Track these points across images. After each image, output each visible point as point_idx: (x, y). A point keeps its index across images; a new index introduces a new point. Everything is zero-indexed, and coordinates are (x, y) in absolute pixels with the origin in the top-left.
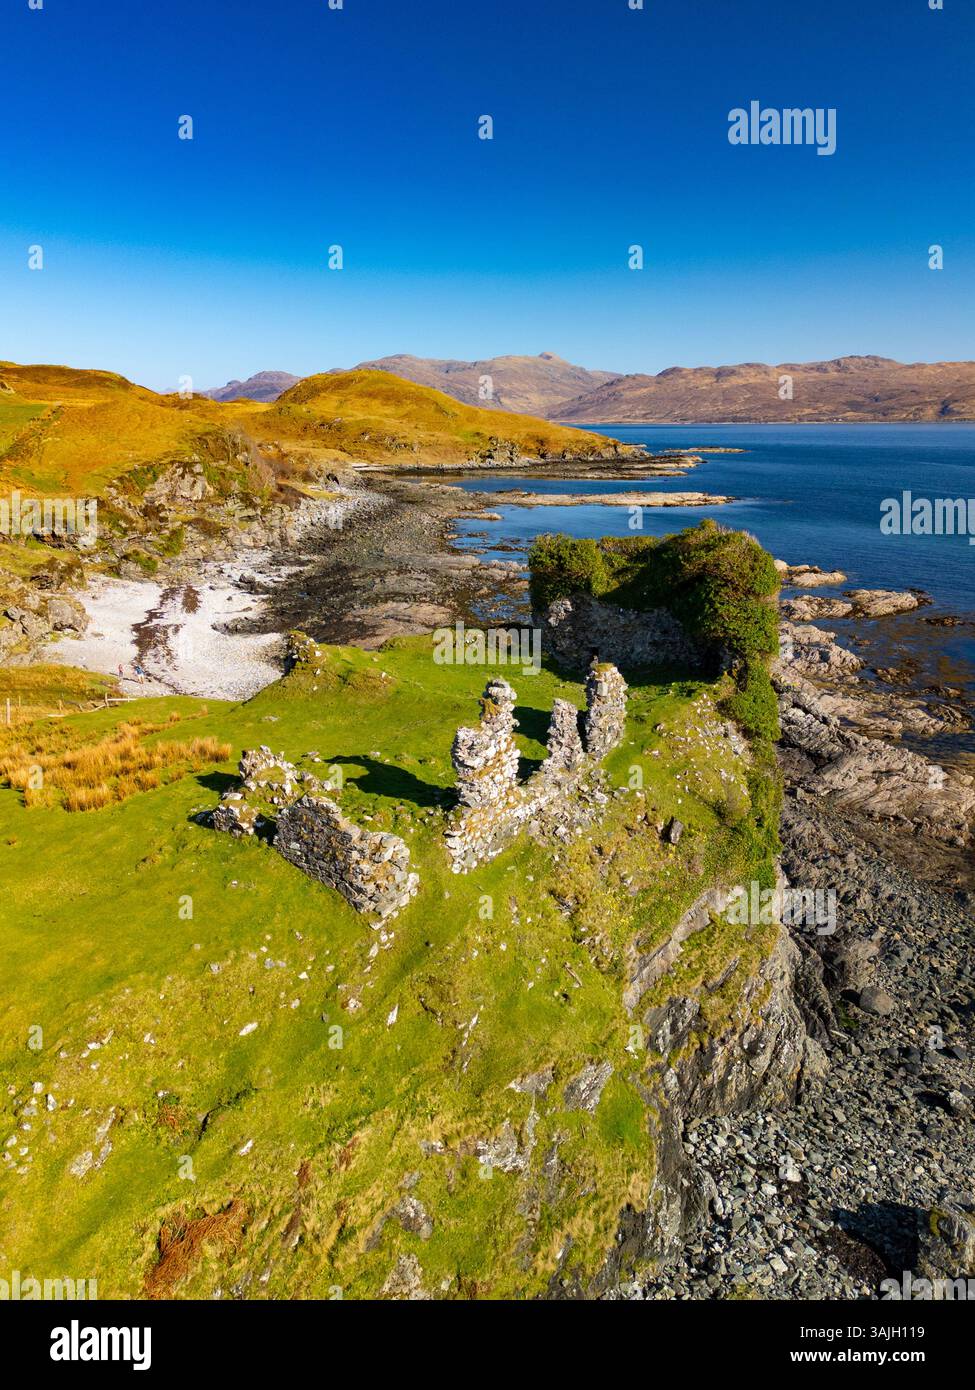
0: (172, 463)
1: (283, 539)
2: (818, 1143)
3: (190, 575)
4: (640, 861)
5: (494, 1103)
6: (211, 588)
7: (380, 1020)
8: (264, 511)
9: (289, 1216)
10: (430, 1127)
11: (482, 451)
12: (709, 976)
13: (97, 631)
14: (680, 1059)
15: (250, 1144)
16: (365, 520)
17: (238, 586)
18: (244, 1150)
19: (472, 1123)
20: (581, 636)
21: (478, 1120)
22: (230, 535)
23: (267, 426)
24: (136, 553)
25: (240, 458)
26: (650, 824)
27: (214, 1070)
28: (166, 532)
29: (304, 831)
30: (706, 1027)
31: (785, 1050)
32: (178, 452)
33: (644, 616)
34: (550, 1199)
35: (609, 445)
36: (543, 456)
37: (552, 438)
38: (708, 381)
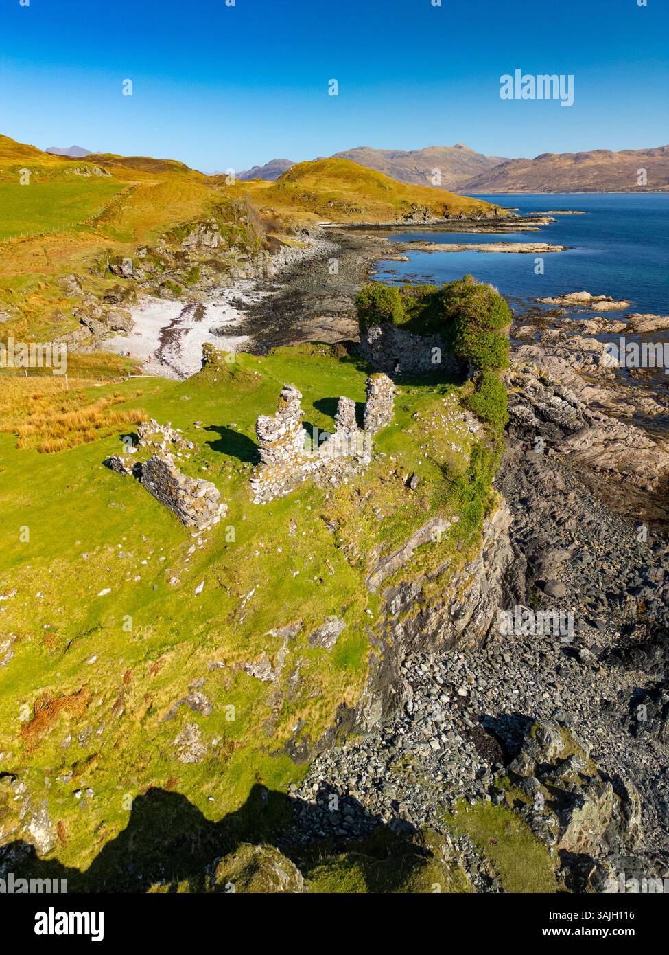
0: (199, 223)
1: (265, 274)
2: (487, 673)
3: (201, 296)
4: (389, 500)
5: (257, 642)
6: (214, 305)
7: (191, 591)
8: (253, 255)
9: (116, 699)
10: (214, 654)
11: (406, 214)
12: (429, 570)
13: (139, 331)
14: (406, 618)
15: (95, 658)
16: (320, 261)
17: (231, 304)
18: (91, 661)
19: (242, 653)
20: (388, 351)
21: (246, 651)
22: (232, 270)
23: (270, 197)
24: (169, 282)
25: (242, 219)
26: (398, 477)
27: (80, 614)
28: (189, 269)
29: (155, 476)
30: (425, 601)
31: (480, 617)
32: (203, 216)
33: (426, 339)
34: (291, 697)
35: (491, 209)
36: (446, 217)
37: (453, 205)
38: (569, 163)
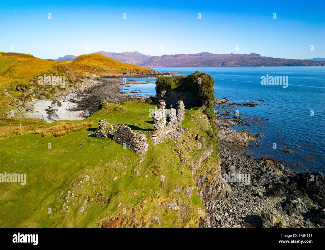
0: (50, 73)
1: (79, 91)
2: (234, 205)
3: (58, 98)
4: (191, 143)
5: (172, 194)
6: (64, 101)
7: (144, 177)
8: (74, 84)
9: (131, 220)
10: (159, 200)
11: (124, 72)
12: (208, 169)
13: (37, 111)
14: (203, 189)
15: (120, 204)
16: (98, 87)
17: (70, 101)
18: (119, 205)
19: (167, 199)
20: (168, 99)
21: (169, 198)
22: (66, 90)
23: (71, 66)
24: (44, 93)
25: (67, 72)
26: (193, 136)
27: (109, 188)
28: (51, 89)
29: (121, 135)
30: (208, 181)
31: (223, 186)
32: (52, 70)
33: (183, 94)
34: (185, 216)
35: (153, 71)
36: (138, 73)
37: (140, 69)
38: (172, 58)
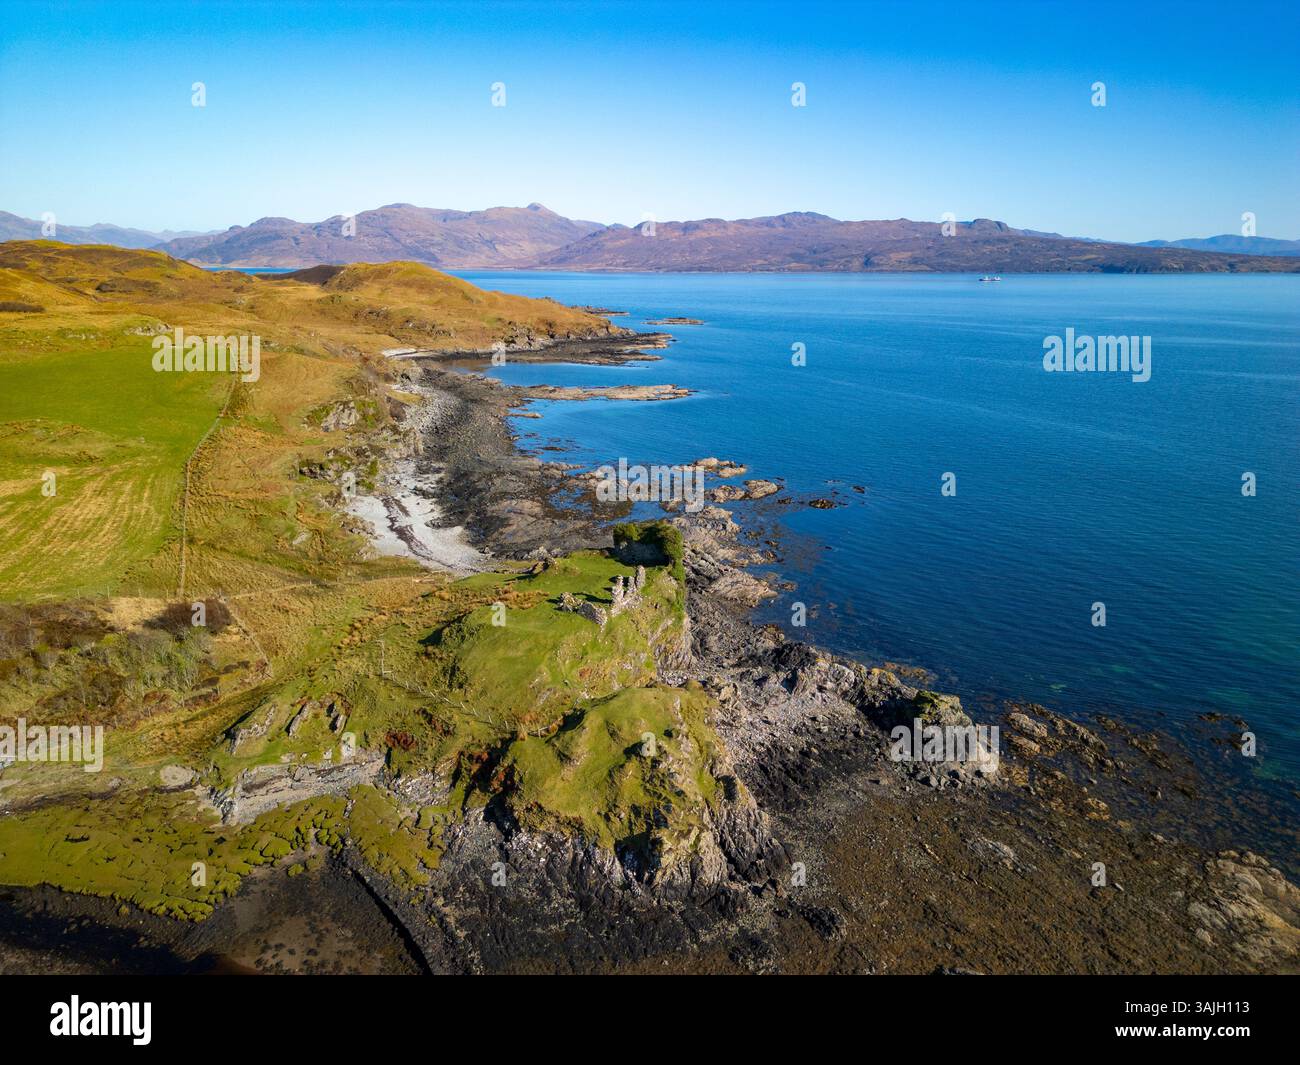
0: (336, 402)
3: (389, 489)
6: (403, 497)
7: (605, 643)
8: (405, 435)
12: (667, 639)
13: (380, 533)
16: (452, 425)
17: (415, 493)
20: (630, 552)
22: (387, 452)
23: (322, 312)
24: (363, 481)
25: (372, 392)
26: (652, 605)
28: (369, 463)
30: (667, 651)
32: (338, 395)
33: (648, 546)
35: (603, 327)
36: (552, 337)
37: (558, 322)
38: (677, 234)
